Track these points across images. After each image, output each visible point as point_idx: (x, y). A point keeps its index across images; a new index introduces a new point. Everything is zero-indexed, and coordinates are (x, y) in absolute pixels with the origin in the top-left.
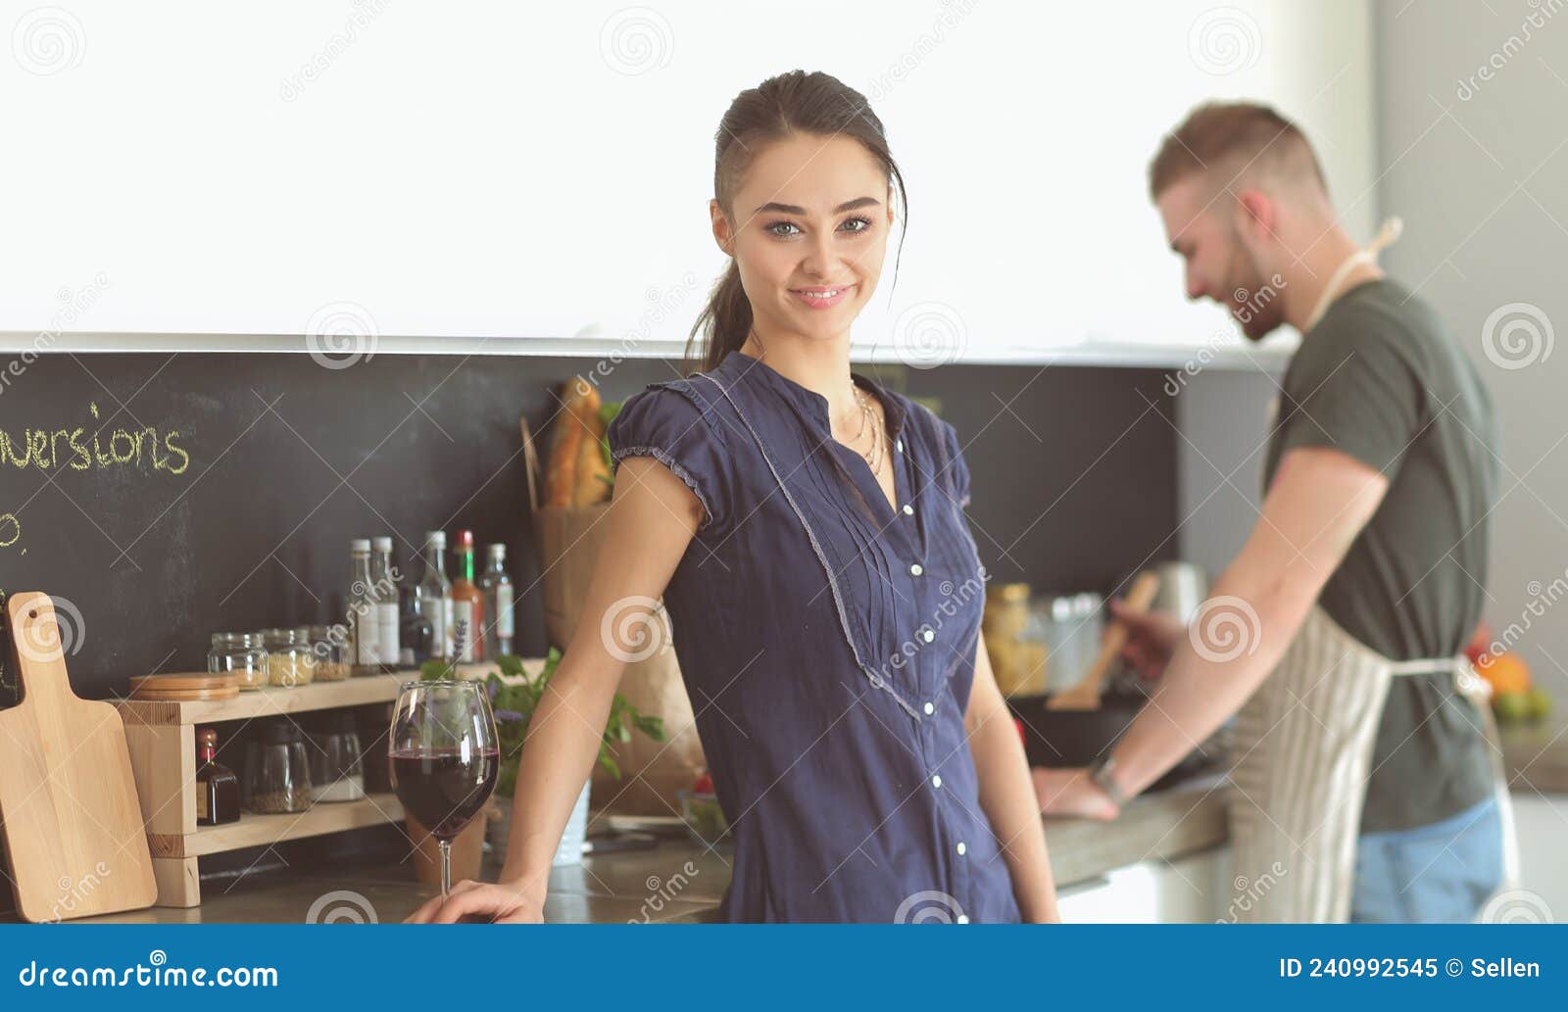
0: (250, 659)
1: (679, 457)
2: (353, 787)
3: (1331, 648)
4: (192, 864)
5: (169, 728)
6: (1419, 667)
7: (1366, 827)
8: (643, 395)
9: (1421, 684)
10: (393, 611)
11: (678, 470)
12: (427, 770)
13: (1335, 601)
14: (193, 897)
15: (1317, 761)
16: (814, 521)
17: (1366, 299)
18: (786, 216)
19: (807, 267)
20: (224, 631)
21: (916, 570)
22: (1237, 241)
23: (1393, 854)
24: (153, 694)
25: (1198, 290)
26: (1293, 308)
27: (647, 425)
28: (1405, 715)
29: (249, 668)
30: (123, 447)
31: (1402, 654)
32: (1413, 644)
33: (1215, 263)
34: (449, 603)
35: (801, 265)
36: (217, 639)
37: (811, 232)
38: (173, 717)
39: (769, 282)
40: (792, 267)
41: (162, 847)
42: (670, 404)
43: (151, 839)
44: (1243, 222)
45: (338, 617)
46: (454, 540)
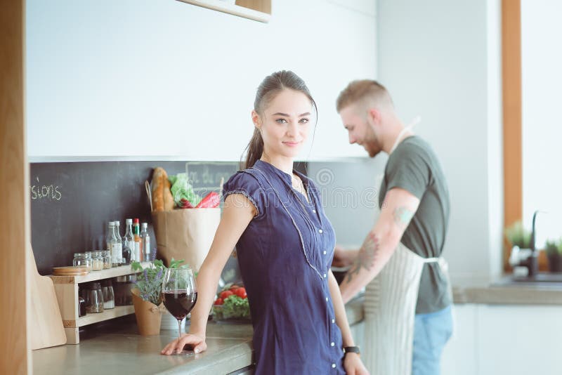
0: (88, 262)
1: (251, 194)
2: (111, 304)
3: (404, 254)
4: (77, 330)
5: (71, 285)
6: (431, 260)
7: (417, 312)
8: (237, 174)
9: (432, 265)
10: (121, 245)
11: (250, 198)
12: (176, 297)
13: (406, 240)
14: (78, 341)
15: (401, 291)
16: (293, 215)
17: (411, 141)
18: (283, 117)
19: (288, 134)
20: (78, 252)
21: (321, 231)
22: (368, 125)
23: (425, 321)
24: (64, 274)
25: (354, 141)
26: (386, 146)
27: (240, 183)
28: (428, 276)
29: (88, 265)
30: (45, 191)
31: (427, 256)
32: (430, 253)
33: (361, 132)
34: (134, 242)
35: (286, 134)
36: (76, 255)
37: (290, 122)
38: (72, 281)
39: (275, 138)
40: (283, 134)
41: (68, 324)
42: (247, 177)
43: (64, 321)
44: (370, 119)
45: (105, 248)
46: (134, 222)
